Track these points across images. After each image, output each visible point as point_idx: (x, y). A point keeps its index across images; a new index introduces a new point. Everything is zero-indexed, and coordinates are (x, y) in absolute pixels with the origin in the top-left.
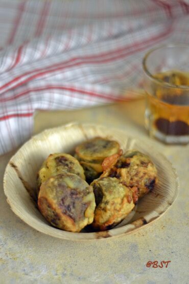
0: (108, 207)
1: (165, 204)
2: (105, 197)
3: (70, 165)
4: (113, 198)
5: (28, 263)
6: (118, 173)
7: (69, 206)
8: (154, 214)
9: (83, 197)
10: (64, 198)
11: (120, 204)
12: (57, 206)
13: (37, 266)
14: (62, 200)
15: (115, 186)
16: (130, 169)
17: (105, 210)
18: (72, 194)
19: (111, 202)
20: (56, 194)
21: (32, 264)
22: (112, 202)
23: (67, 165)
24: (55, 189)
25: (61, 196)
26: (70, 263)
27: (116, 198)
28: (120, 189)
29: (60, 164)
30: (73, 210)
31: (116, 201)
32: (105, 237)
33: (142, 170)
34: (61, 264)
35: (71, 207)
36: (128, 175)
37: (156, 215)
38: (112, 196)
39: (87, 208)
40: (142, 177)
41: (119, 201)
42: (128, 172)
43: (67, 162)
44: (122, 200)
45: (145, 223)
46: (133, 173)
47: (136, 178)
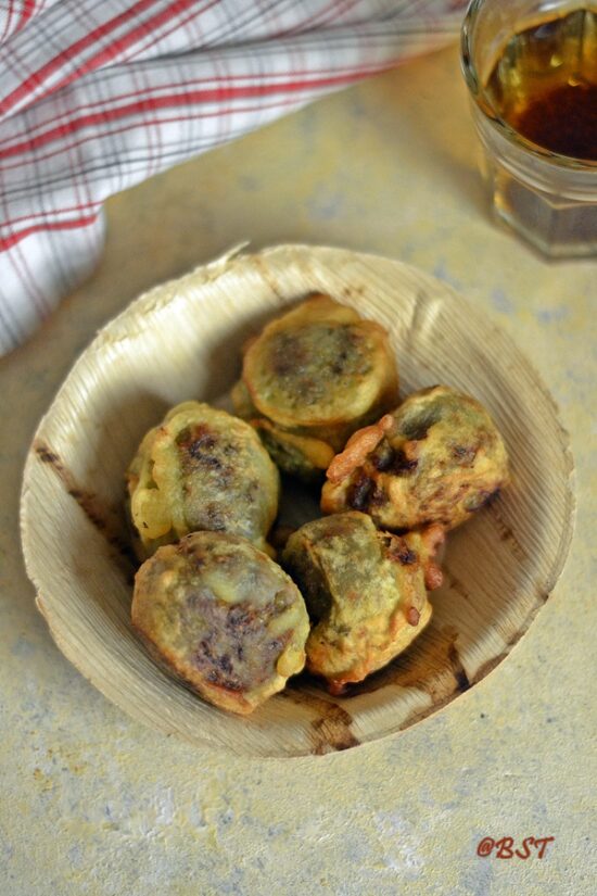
0: (349, 642)
1: (528, 598)
2: (338, 612)
3: (225, 461)
4: (364, 619)
5: (117, 785)
6: (380, 488)
7: (225, 660)
8: (492, 644)
9: (266, 625)
10: (209, 639)
11: (385, 633)
12: (187, 663)
13: (144, 795)
14: (204, 644)
15: (367, 577)
16: (418, 481)
17: (339, 647)
18: (232, 622)
19: (356, 630)
20: (184, 631)
21: (130, 786)
22: (358, 631)
23: (216, 463)
24: (178, 616)
25: (197, 633)
26: (242, 776)
27: (372, 617)
28: (384, 585)
29: (195, 462)
30: (238, 667)
31: (370, 627)
32: (341, 747)
33: (456, 476)
34: (215, 781)
35: (233, 661)
36: (411, 497)
37: (497, 651)
38: (359, 613)
39: (281, 653)
40: (456, 496)
41: (383, 623)
42: (412, 489)
43: (217, 452)
44: (392, 618)
45: (464, 684)
46: (429, 490)
47: (437, 504)
